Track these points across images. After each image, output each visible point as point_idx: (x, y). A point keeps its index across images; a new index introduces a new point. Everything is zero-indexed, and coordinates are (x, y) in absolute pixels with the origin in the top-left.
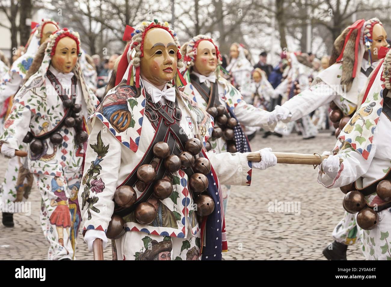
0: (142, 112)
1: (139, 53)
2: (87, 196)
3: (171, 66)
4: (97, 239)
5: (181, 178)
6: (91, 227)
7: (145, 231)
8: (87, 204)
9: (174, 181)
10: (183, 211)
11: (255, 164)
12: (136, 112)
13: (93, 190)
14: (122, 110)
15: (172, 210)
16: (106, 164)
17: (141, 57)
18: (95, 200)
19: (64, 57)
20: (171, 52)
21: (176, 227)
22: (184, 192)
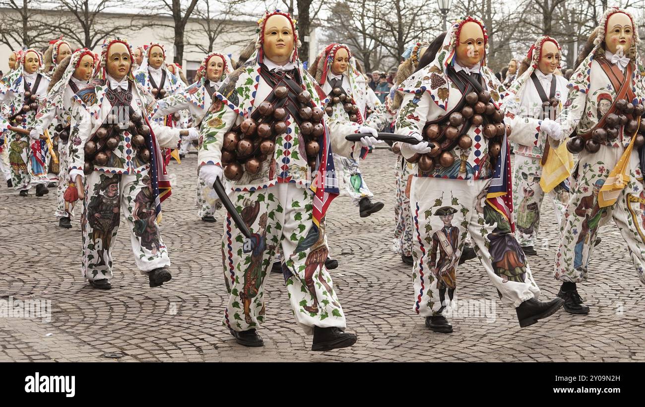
0: (103, 95)
1: (105, 59)
2: (72, 148)
3: (124, 67)
4: (78, 175)
5: (125, 137)
6: (75, 167)
7: (102, 170)
8: (72, 153)
9: (121, 139)
10: (127, 158)
11: (184, 137)
12: (100, 94)
13: (75, 144)
14: (91, 93)
15: (120, 157)
16: (82, 127)
17: (106, 61)
18: (76, 151)
19: (85, 69)
20: (125, 59)
21: (123, 167)
22: (127, 146)
